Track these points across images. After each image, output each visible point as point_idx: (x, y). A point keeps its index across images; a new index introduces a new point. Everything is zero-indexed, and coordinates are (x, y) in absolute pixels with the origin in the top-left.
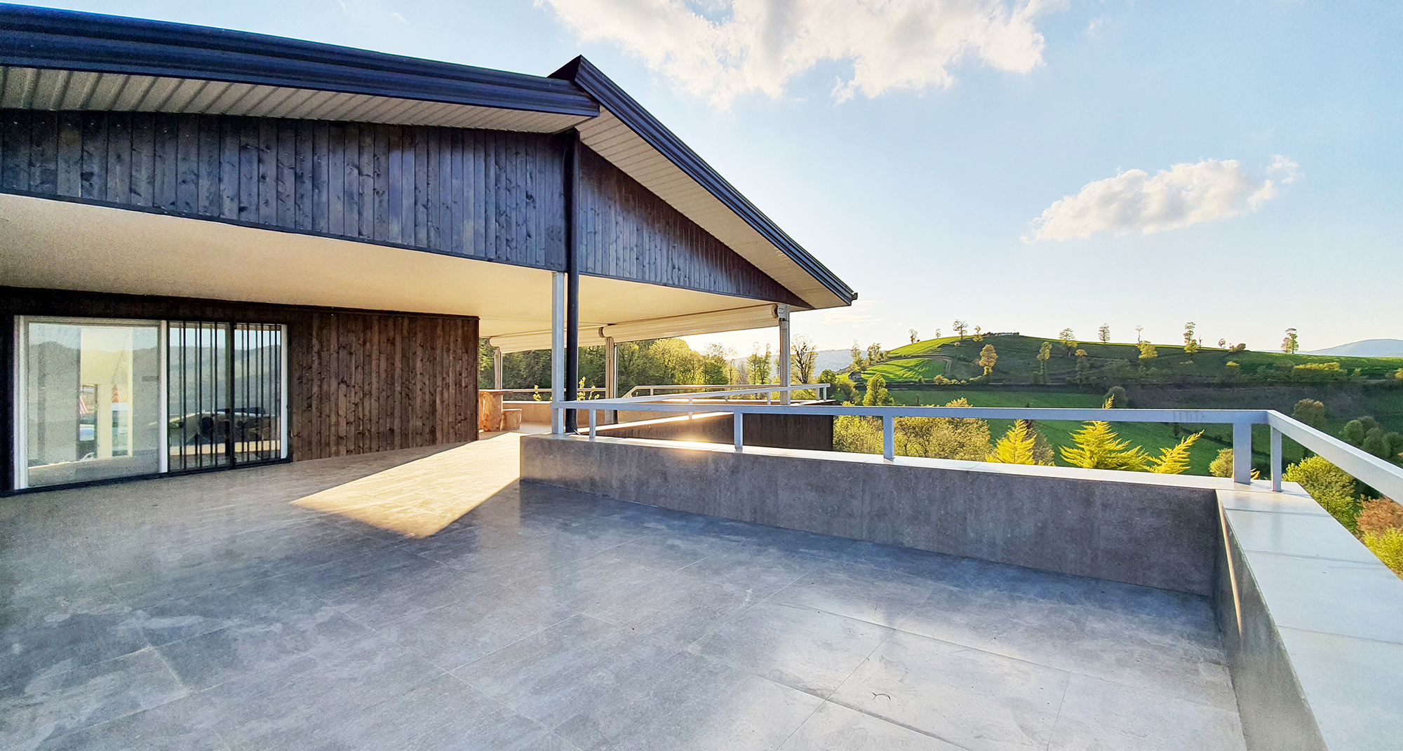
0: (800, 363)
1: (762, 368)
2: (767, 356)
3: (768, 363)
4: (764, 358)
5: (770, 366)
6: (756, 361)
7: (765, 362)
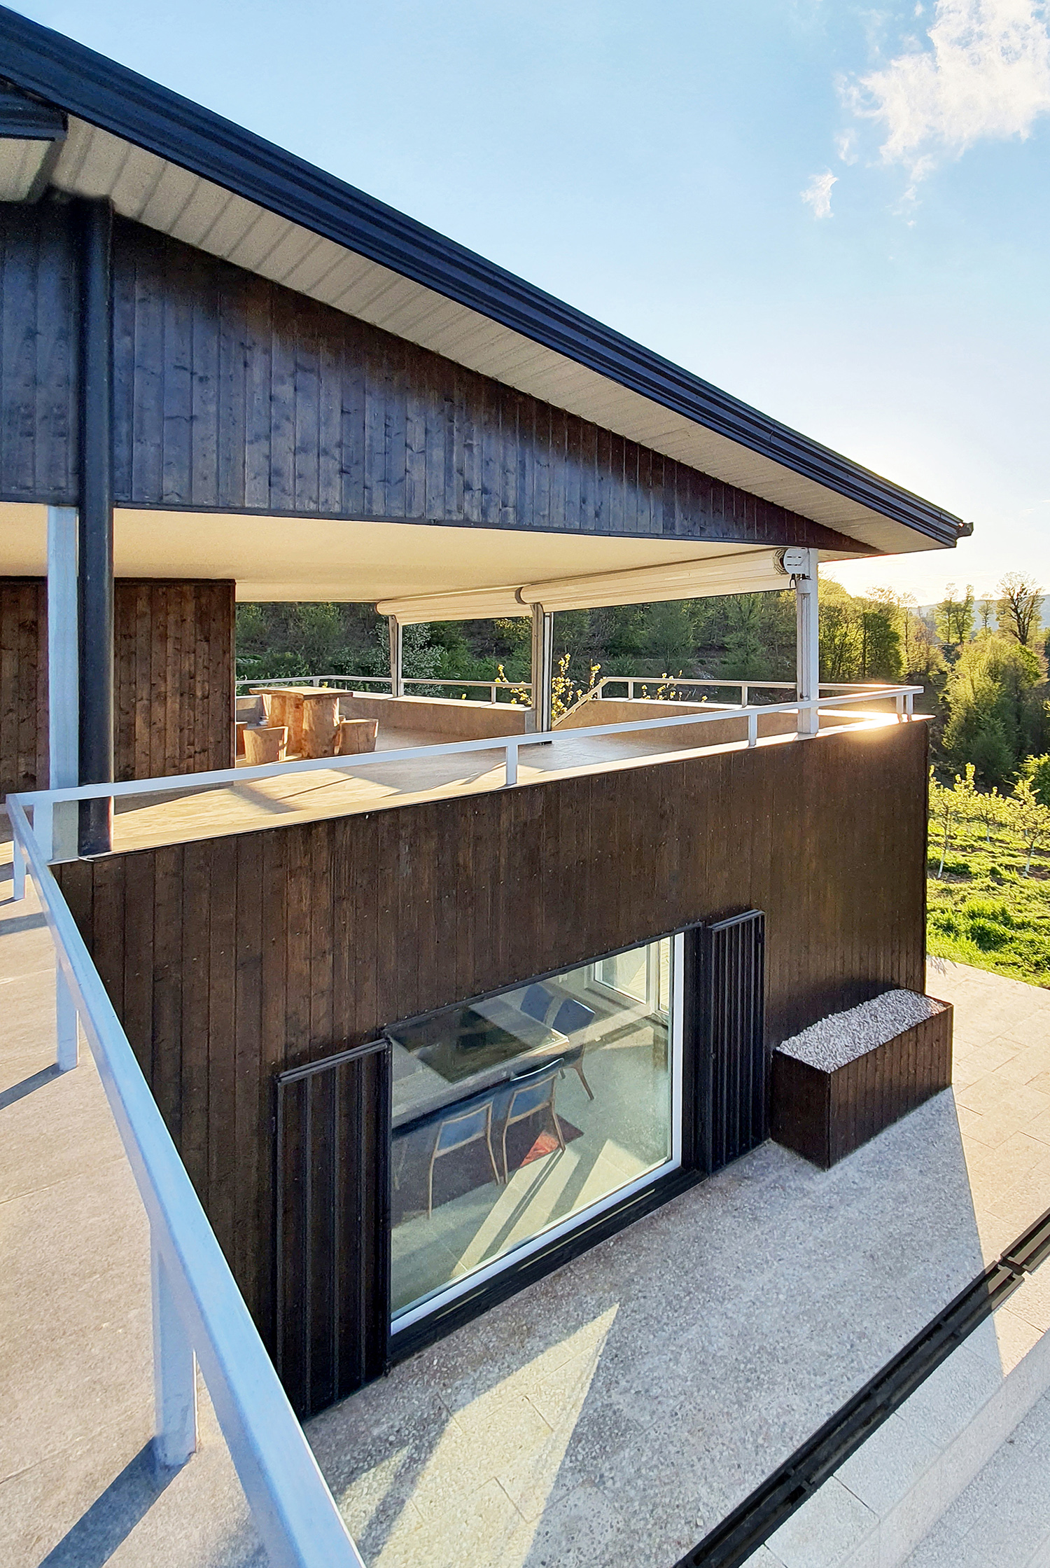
0: (1017, 612)
1: (959, 618)
2: (968, 602)
3: (969, 611)
4: (963, 604)
5: (972, 615)
6: (950, 608)
7: (965, 610)
